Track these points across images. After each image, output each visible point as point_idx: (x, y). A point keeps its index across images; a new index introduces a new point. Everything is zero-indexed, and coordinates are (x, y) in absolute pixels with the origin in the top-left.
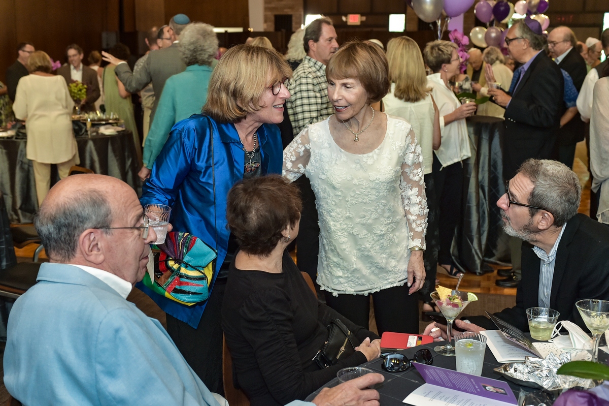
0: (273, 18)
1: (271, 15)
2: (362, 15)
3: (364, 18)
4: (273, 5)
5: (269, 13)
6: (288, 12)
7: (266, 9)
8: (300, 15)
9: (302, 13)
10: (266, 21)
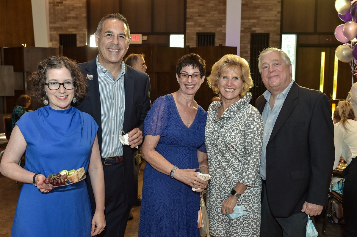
0: (58, 38)
1: (55, 34)
2: (144, 34)
3: (145, 38)
4: (57, 25)
5: (54, 33)
6: (72, 31)
7: (51, 29)
8: (85, 34)
9: (86, 33)
10: (51, 40)
